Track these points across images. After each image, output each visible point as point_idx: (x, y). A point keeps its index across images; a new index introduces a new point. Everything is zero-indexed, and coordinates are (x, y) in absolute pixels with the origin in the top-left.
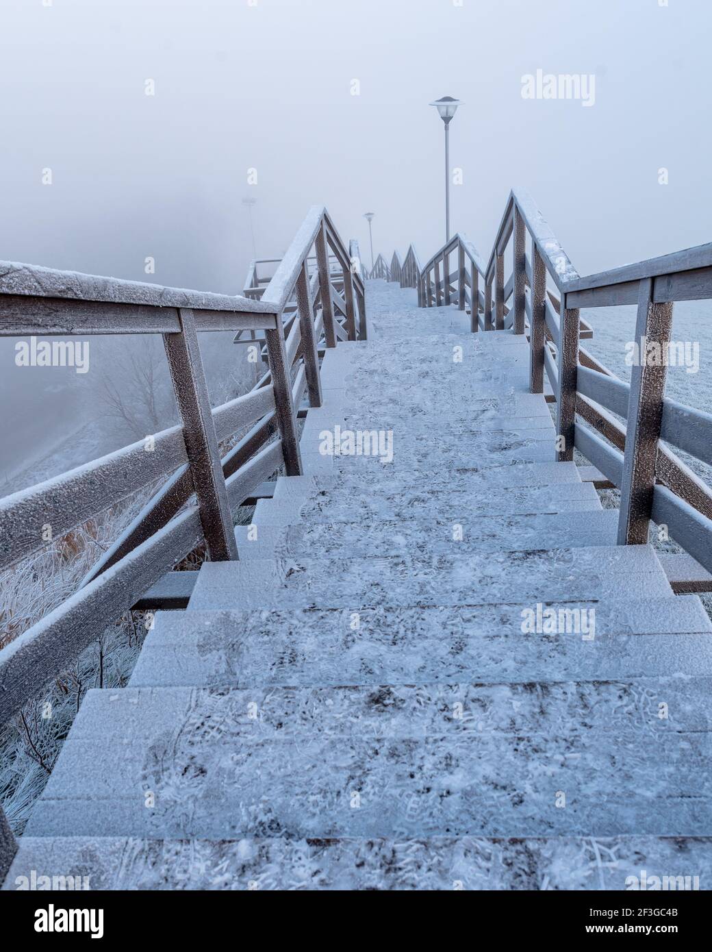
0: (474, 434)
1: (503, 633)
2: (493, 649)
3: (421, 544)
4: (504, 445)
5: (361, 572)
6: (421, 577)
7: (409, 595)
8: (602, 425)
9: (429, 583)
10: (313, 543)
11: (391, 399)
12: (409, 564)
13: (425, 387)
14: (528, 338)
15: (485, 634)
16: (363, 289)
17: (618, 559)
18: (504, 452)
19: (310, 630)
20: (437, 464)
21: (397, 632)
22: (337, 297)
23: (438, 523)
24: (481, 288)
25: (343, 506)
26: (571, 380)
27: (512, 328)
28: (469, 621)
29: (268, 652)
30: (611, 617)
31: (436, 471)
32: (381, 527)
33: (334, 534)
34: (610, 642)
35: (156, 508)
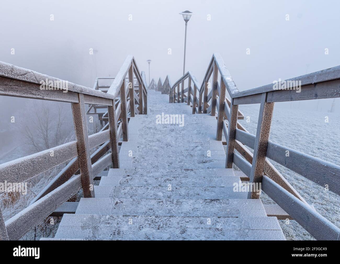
0: (192, 156)
1: (201, 227)
2: (197, 233)
3: (169, 196)
4: (204, 161)
5: (145, 204)
6: (169, 207)
7: (164, 214)
8: (245, 154)
9: (172, 210)
10: (125, 194)
11: (157, 140)
12: (164, 202)
13: (172, 135)
14: (217, 118)
15: (194, 227)
16: (147, 93)
17: (247, 204)
18: (204, 164)
19: (126, 223)
20: (176, 167)
21: (160, 225)
22: (136, 96)
23: (176, 188)
24: (198, 96)
25: (137, 181)
26: (233, 135)
27: (210, 113)
28: (188, 222)
29: (109, 230)
30: (242, 223)
31: (176, 170)
32: (153, 189)
33: (134, 191)
34: (242, 232)
35: (63, 174)
